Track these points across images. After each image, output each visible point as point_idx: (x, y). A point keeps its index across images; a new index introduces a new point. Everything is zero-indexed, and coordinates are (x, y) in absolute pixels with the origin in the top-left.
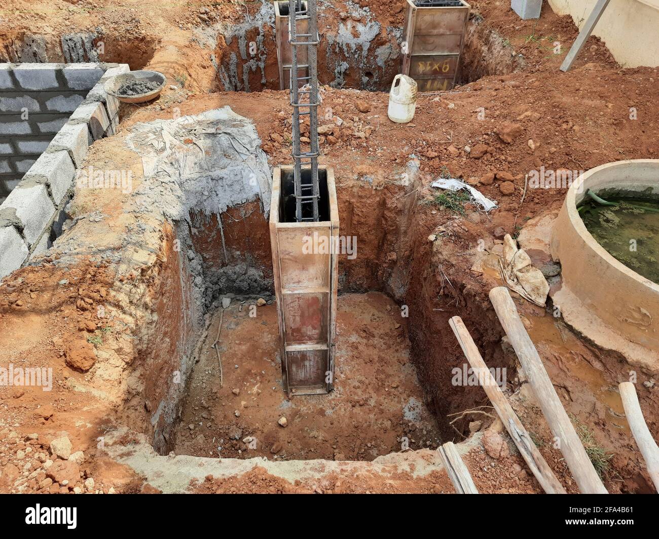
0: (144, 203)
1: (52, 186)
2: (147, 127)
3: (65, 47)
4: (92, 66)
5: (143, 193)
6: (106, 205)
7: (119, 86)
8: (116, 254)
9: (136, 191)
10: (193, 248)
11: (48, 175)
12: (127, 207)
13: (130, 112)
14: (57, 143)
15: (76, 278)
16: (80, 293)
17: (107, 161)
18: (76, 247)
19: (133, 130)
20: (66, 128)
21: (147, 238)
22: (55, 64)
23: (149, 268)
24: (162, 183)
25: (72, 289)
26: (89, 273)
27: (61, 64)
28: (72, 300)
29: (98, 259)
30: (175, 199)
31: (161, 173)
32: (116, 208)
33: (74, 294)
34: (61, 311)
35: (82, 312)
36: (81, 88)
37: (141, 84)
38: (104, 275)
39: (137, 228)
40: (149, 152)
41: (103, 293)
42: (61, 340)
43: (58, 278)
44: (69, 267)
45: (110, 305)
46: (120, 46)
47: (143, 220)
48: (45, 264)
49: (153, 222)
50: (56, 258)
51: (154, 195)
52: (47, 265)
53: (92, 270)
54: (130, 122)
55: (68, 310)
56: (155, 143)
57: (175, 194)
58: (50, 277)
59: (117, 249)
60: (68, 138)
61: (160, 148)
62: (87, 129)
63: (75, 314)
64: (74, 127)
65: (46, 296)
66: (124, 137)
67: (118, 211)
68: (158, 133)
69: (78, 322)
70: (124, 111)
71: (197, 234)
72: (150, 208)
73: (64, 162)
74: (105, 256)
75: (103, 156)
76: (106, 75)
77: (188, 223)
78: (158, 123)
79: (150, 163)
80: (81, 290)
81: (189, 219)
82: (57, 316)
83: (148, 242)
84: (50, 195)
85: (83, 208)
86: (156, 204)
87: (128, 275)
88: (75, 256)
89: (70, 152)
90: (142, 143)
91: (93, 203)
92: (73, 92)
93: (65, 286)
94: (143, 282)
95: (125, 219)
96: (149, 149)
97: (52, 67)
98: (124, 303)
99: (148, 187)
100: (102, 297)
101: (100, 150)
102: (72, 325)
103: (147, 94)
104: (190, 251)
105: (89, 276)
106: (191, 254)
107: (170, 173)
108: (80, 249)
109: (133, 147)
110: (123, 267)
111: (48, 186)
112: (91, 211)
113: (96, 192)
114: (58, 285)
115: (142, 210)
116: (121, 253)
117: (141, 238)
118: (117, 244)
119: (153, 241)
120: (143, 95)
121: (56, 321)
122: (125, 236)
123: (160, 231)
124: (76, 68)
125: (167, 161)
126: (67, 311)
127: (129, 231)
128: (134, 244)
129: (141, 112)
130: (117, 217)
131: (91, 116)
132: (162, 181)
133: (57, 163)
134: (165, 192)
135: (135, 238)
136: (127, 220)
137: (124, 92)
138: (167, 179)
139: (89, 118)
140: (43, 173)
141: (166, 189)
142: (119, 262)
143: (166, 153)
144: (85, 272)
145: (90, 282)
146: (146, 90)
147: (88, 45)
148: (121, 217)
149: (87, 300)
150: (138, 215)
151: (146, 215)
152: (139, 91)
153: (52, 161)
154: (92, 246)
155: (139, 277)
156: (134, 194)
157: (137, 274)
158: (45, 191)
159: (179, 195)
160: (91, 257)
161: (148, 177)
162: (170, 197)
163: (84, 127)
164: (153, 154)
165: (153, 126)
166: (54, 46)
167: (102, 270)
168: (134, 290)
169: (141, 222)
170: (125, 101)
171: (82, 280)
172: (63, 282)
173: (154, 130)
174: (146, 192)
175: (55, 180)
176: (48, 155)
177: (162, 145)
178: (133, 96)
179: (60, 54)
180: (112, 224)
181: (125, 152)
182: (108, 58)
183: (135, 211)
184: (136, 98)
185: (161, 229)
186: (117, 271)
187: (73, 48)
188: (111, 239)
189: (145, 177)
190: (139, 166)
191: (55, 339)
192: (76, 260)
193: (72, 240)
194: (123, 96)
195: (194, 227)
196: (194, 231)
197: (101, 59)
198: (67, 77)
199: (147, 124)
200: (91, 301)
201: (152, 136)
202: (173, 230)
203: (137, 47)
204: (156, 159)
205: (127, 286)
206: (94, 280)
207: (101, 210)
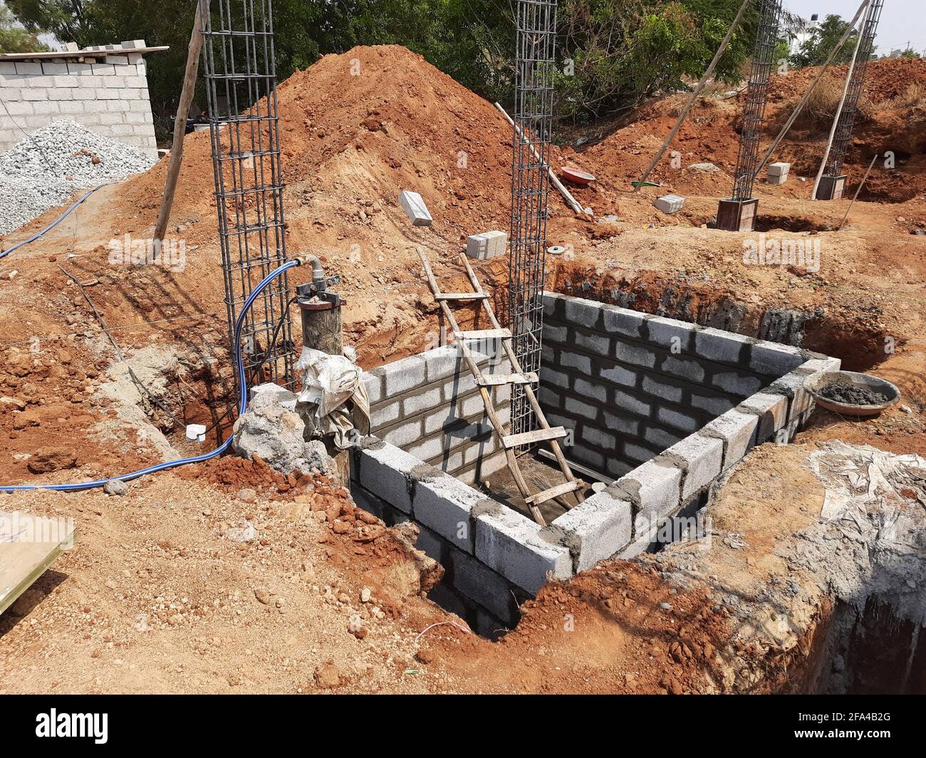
0: (808, 555)
1: (689, 476)
2: (848, 450)
3: (766, 322)
4: (791, 350)
5: (811, 539)
6: (751, 531)
7: (824, 384)
8: (744, 607)
9: (801, 531)
10: (846, 654)
11: (691, 460)
12: (782, 549)
13: (826, 422)
14: (714, 428)
15: (682, 610)
16: (682, 634)
17: (774, 474)
18: (695, 567)
19: (825, 447)
20: (731, 413)
21: (795, 607)
22: (746, 337)
23: (781, 651)
24: (845, 536)
25: (672, 621)
26: (701, 614)
27: (752, 339)
28: (668, 637)
29: (718, 599)
30: (854, 568)
31: (848, 523)
32: (764, 542)
33: (673, 630)
34: (650, 643)
35: (673, 662)
36: (763, 371)
37: (860, 391)
38: (719, 627)
39: (786, 586)
40: (839, 486)
41: (708, 653)
42: (635, 683)
43: (661, 596)
44: (680, 590)
45: (710, 675)
46: (841, 336)
47: (799, 579)
48: (653, 570)
49: (812, 589)
50: (668, 570)
51: (827, 548)
52: (654, 572)
53: (706, 610)
54: (822, 435)
55: (658, 648)
56: (854, 478)
57: (858, 561)
58: (654, 590)
59: (749, 600)
60: (730, 426)
61: (859, 485)
62: (756, 422)
63: (664, 660)
64: (742, 416)
65: (641, 612)
66: (808, 451)
67: (766, 548)
68: (863, 466)
69: (664, 672)
70: (817, 418)
71: (863, 636)
72: (814, 565)
73: (713, 453)
74: (727, 600)
75: (771, 466)
76: (806, 365)
77: (858, 613)
78: (866, 451)
79: (835, 502)
80: (683, 630)
81: (862, 609)
82: (641, 646)
83: (794, 613)
84: (682, 484)
85: (721, 520)
86: (824, 563)
87: (748, 645)
88: (691, 580)
89: (725, 444)
90: (833, 469)
91: (736, 521)
92: (753, 373)
93: (665, 612)
94: (763, 668)
95: (771, 563)
96: (841, 481)
97: (741, 339)
98: (727, 683)
99: (821, 534)
100: (705, 656)
101: (769, 457)
102: (654, 671)
103: (862, 407)
104: (840, 657)
105: (700, 617)
106: (841, 663)
107: (863, 528)
108: (699, 574)
109: (817, 469)
110: (747, 630)
111: (685, 473)
112: (729, 529)
113: (745, 509)
114: (659, 606)
115: (801, 562)
116: (751, 609)
117: (786, 602)
118: (749, 592)
119: (803, 616)
120: (858, 406)
121: (638, 654)
122: (763, 587)
123: (817, 605)
124: (769, 348)
125: (863, 509)
126: (656, 649)
127: (773, 583)
128: (775, 606)
129: (844, 428)
130: (763, 555)
131: (768, 408)
132: (846, 534)
133: (706, 450)
134: (843, 551)
135: (777, 598)
136: (775, 566)
137: (829, 395)
138: (854, 535)
139: (765, 411)
140: (685, 457)
141: (847, 548)
142: (744, 620)
143: (864, 498)
144: (697, 609)
145: (699, 627)
146: (864, 401)
147: (796, 325)
148: (767, 558)
149: (686, 649)
150: (793, 566)
151: (805, 573)
152: (853, 400)
153: (701, 447)
154: (716, 577)
155: (762, 658)
156: (797, 534)
157: (761, 650)
158: (679, 478)
159: (864, 566)
160: (709, 591)
161: (826, 519)
162: (847, 562)
163: (754, 419)
164: (844, 490)
165: (857, 452)
166: (753, 317)
167: (717, 618)
168: (746, 673)
169: (796, 580)
170: (825, 406)
171: (689, 617)
172: (666, 605)
173: (857, 458)
174: (816, 540)
175: (695, 470)
176: (699, 438)
177: (864, 483)
178: (841, 404)
179: (756, 327)
180: (751, 560)
181: (803, 473)
182: (815, 345)
183: (790, 559)
184: (843, 407)
185: (820, 604)
186: (736, 632)
187: (775, 325)
188: (743, 581)
189: (821, 517)
190: (818, 499)
191: (630, 677)
192: (692, 585)
193: (692, 556)
194: (827, 399)
195: (864, 624)
196: (861, 630)
197: (804, 345)
198: (753, 354)
199: (849, 447)
200: (690, 653)
201: (851, 465)
202: (831, 613)
203: (865, 343)
204: (846, 500)
205: (741, 660)
206: (703, 627)
207: (743, 534)
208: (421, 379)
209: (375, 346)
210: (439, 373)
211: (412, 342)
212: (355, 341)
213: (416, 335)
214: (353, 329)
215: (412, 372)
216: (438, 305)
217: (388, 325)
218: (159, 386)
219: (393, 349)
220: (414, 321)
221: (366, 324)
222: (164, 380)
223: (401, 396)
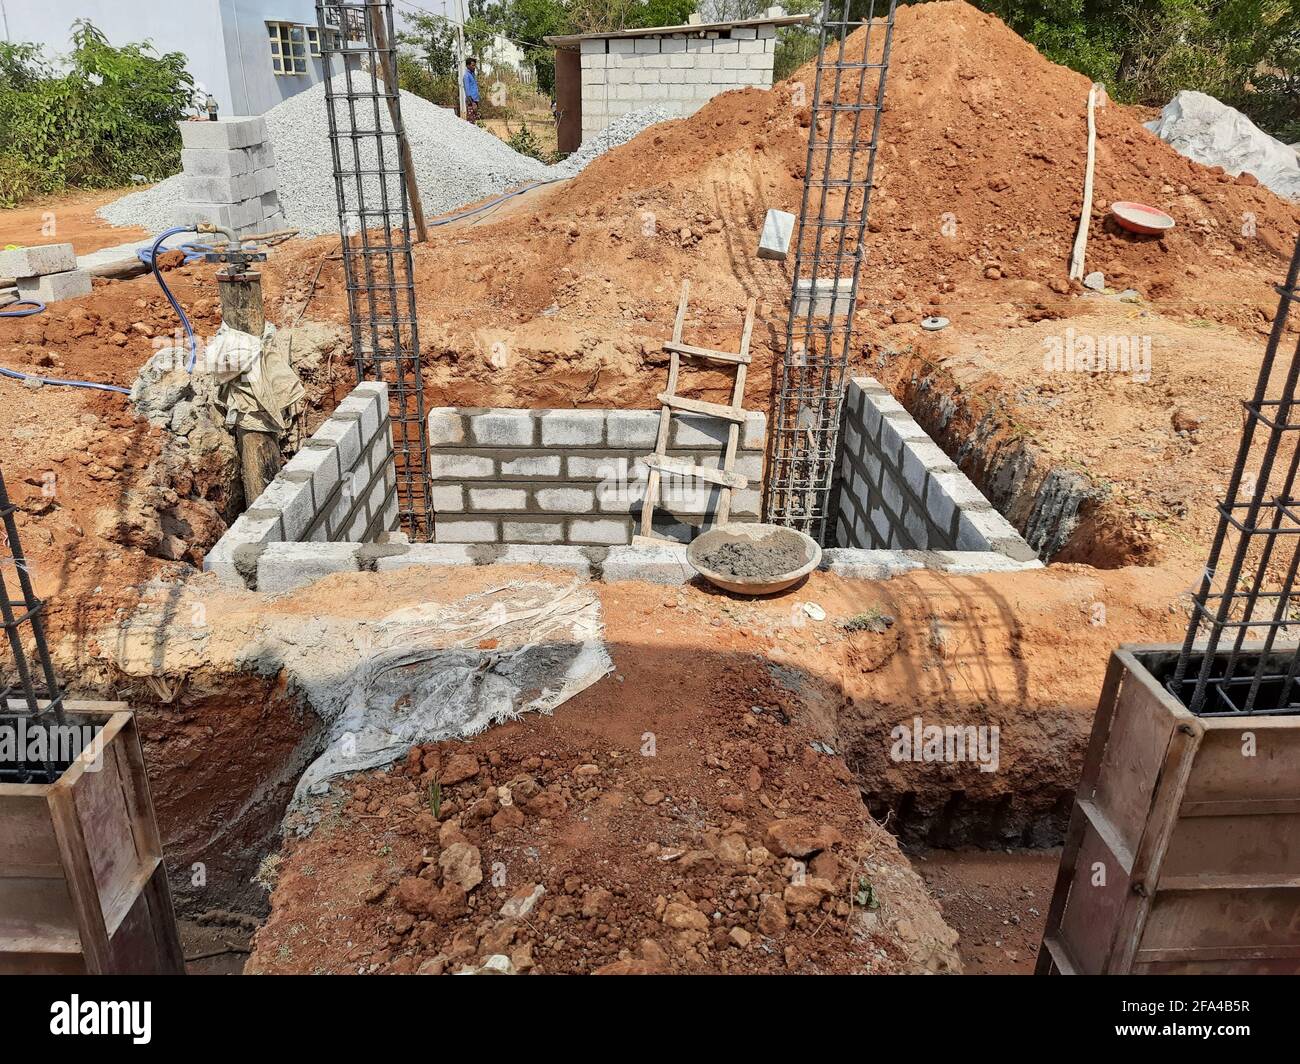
3: (1045, 488)
147: (1070, 503)
187: (1051, 496)
208: (597, 439)
209: (564, 386)
210: (627, 439)
211: (619, 395)
212: (537, 372)
213: (624, 388)
214: (537, 358)
215: (585, 427)
216: (666, 356)
217: (588, 364)
218: (313, 361)
219: (591, 396)
220: (630, 370)
221: (557, 357)
222: (319, 356)
223: (564, 451)
